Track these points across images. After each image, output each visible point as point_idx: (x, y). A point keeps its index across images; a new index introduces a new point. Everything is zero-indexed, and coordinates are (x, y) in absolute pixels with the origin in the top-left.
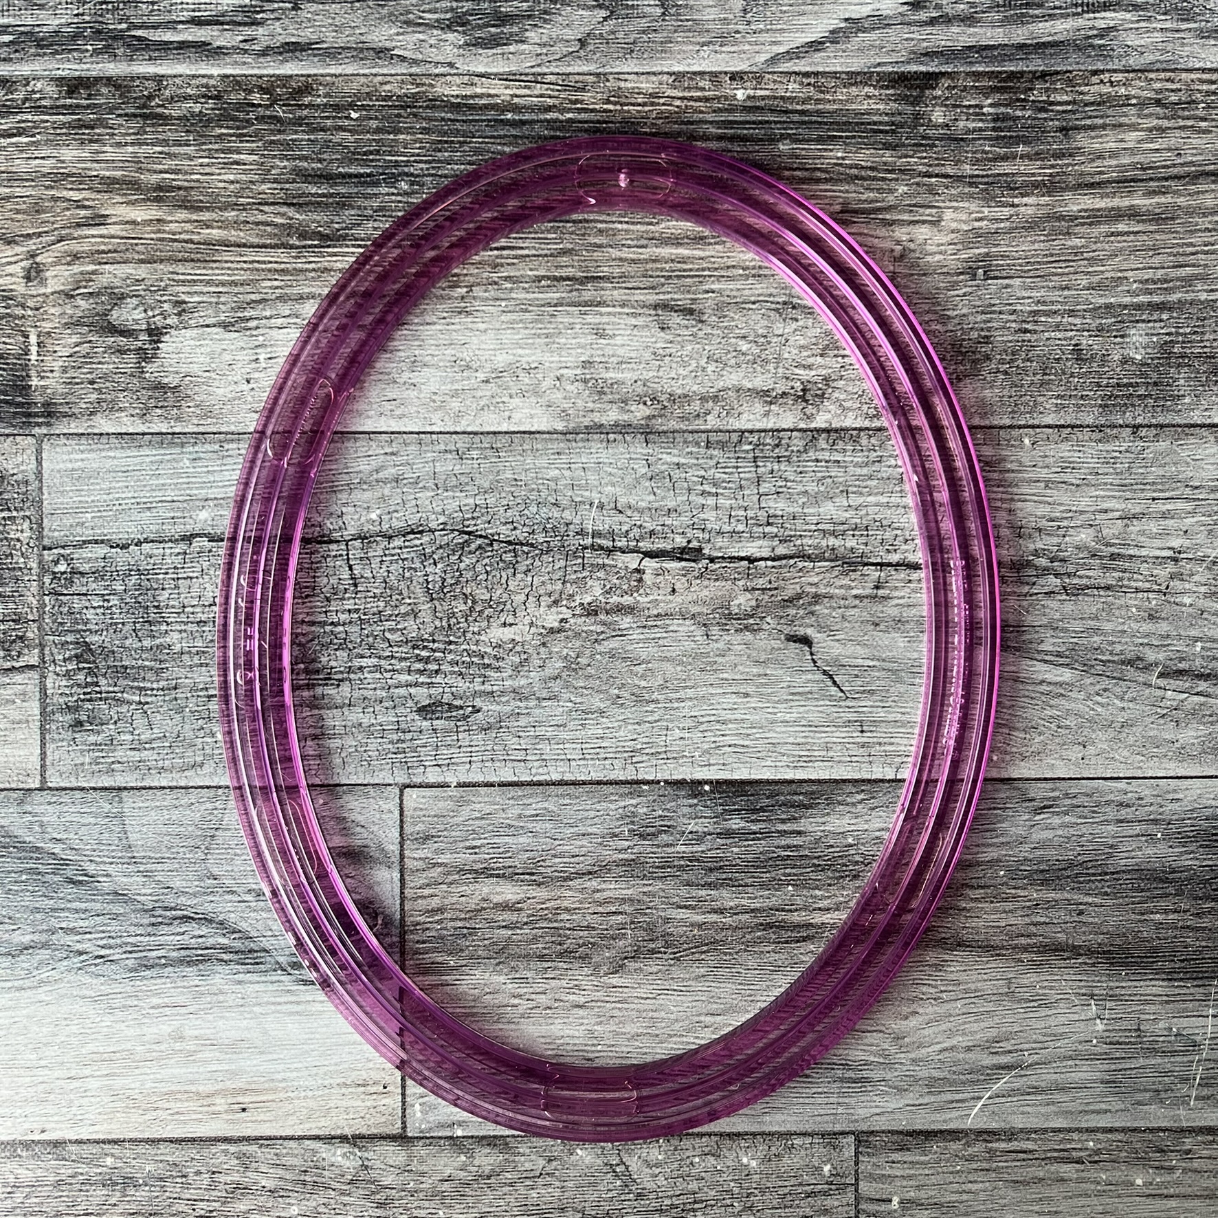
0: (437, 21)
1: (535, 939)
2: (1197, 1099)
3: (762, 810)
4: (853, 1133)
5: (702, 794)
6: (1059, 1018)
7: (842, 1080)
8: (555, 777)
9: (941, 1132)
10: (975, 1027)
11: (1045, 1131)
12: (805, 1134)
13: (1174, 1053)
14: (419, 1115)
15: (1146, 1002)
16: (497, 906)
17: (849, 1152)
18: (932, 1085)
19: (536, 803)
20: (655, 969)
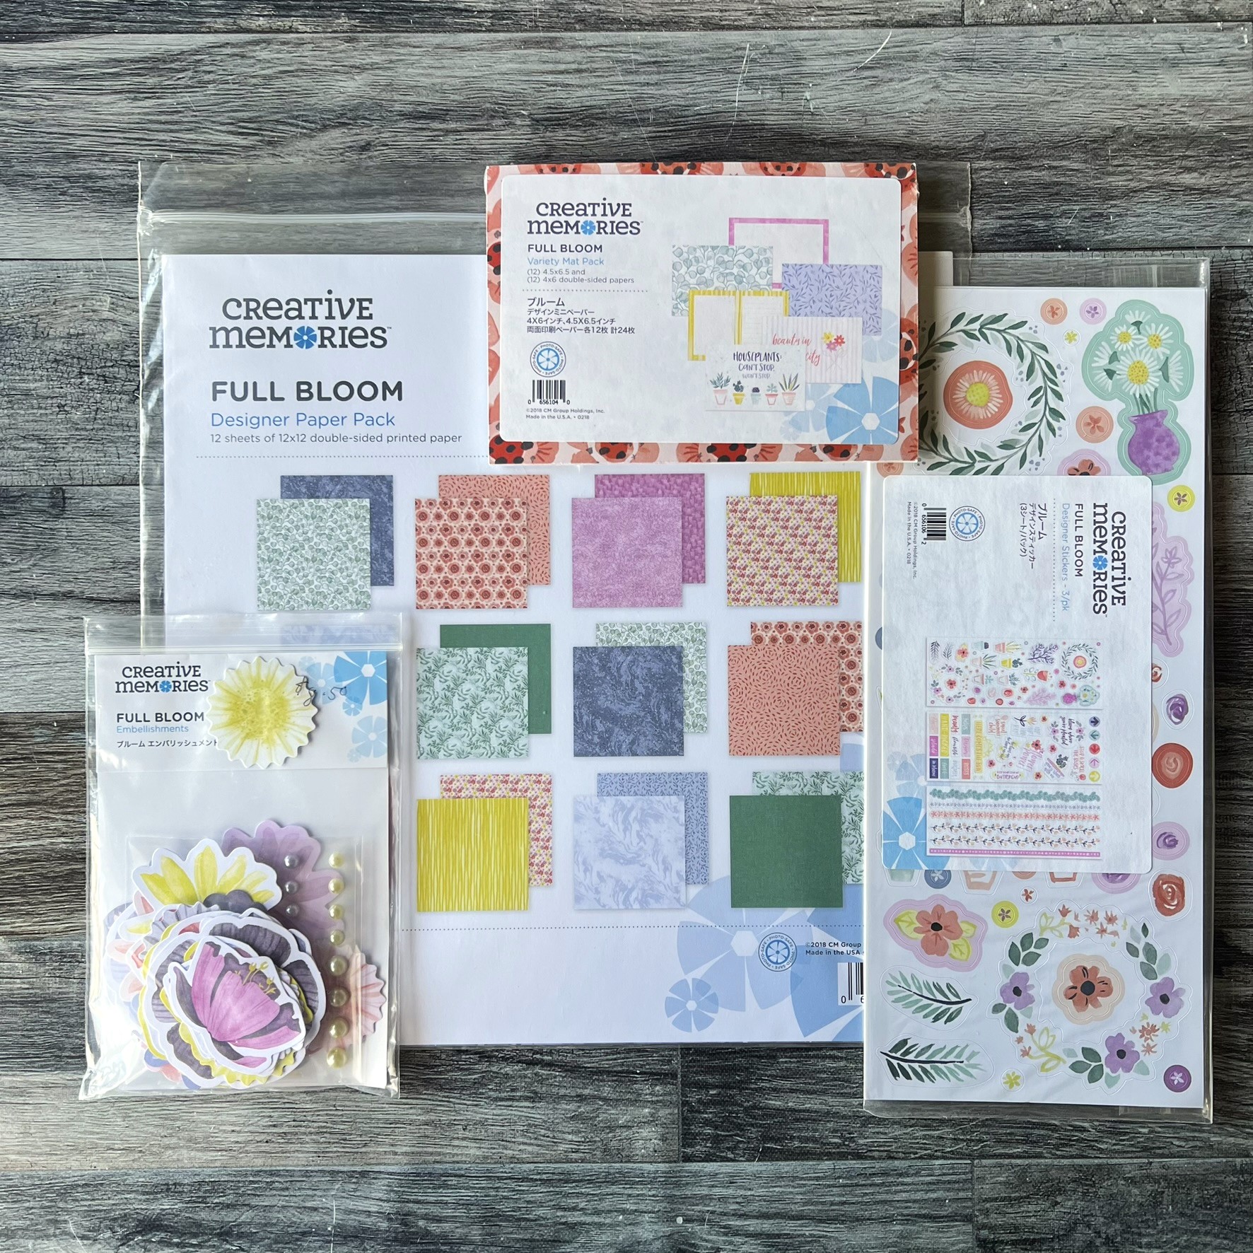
0: (1234, 734)
1: (1171, 149)
2: (745, 49)
3: (1024, 233)
4: (966, 26)
5: (1062, 242)
6: (833, 100)
7: (973, 60)
8: (1158, 253)
9: (908, 27)
10: (887, 94)
11: (842, 27)
12: (996, 24)
13: (760, 78)
14: (1245, 36)
15: (778, 110)
16: (1195, 171)
17: (968, 13)
18: (914, 57)
19: (1169, 235)
20: (1094, 130)
